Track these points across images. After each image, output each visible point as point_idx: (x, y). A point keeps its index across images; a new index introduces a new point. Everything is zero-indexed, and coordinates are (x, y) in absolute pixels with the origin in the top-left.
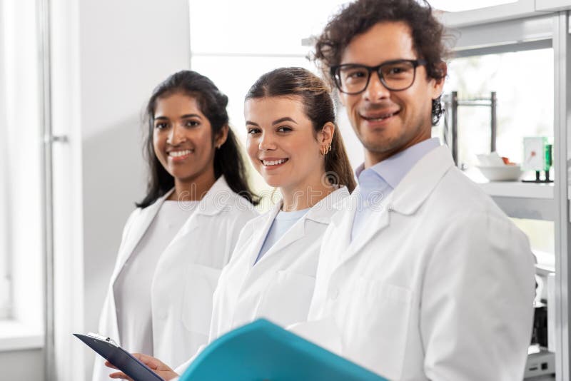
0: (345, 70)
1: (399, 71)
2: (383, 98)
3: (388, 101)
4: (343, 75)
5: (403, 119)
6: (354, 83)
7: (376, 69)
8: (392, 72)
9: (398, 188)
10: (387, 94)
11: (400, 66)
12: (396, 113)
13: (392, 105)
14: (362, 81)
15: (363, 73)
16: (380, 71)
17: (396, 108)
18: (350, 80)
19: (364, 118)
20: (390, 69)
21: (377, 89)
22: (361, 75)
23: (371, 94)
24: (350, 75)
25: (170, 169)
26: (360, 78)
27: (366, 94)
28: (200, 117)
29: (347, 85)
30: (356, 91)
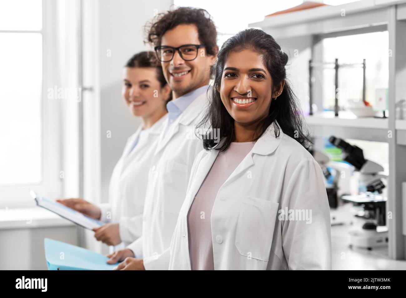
0: (163, 49)
1: (190, 50)
2: (181, 64)
3: (185, 65)
4: (162, 51)
5: (192, 75)
6: (167, 55)
7: (177, 49)
8: (187, 51)
9: (184, 112)
10: (183, 62)
11: (191, 47)
12: (189, 71)
13: (186, 68)
14: (171, 55)
15: (171, 50)
16: (180, 50)
17: (189, 69)
18: (165, 54)
19: (172, 74)
20: (185, 49)
21: (177, 59)
22: (171, 52)
23: (174, 62)
24: (165, 52)
25: (233, 113)
26: (170, 54)
27: (172, 62)
28: (265, 72)
29: (164, 56)
30: (167, 60)
